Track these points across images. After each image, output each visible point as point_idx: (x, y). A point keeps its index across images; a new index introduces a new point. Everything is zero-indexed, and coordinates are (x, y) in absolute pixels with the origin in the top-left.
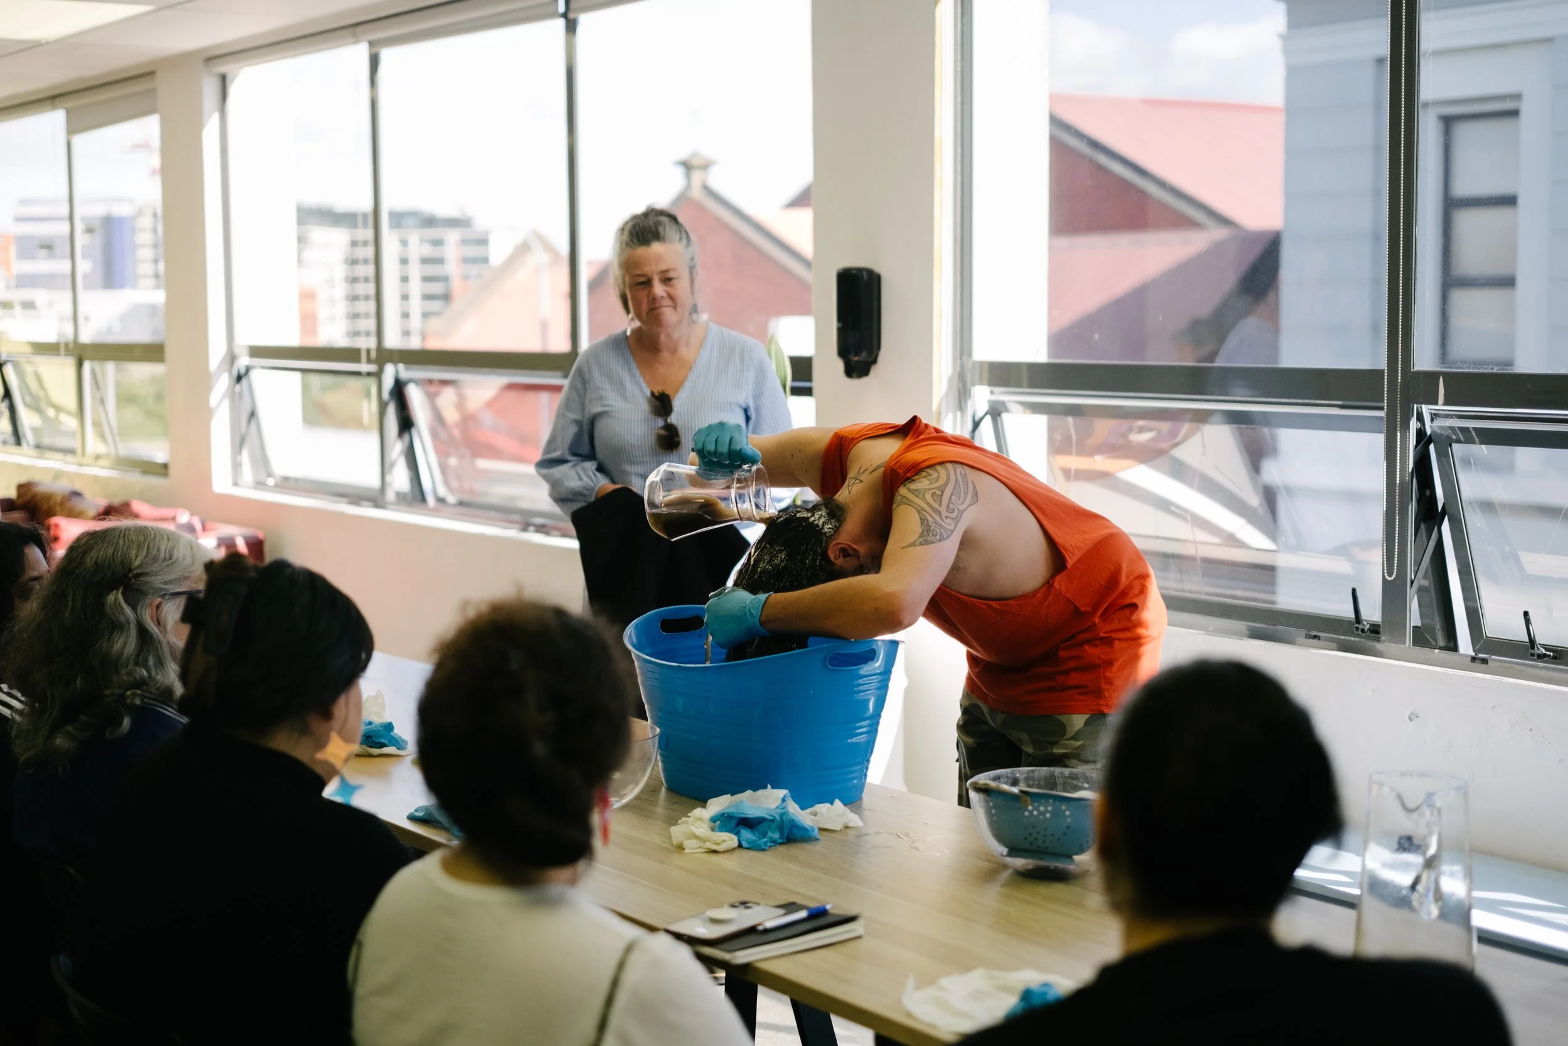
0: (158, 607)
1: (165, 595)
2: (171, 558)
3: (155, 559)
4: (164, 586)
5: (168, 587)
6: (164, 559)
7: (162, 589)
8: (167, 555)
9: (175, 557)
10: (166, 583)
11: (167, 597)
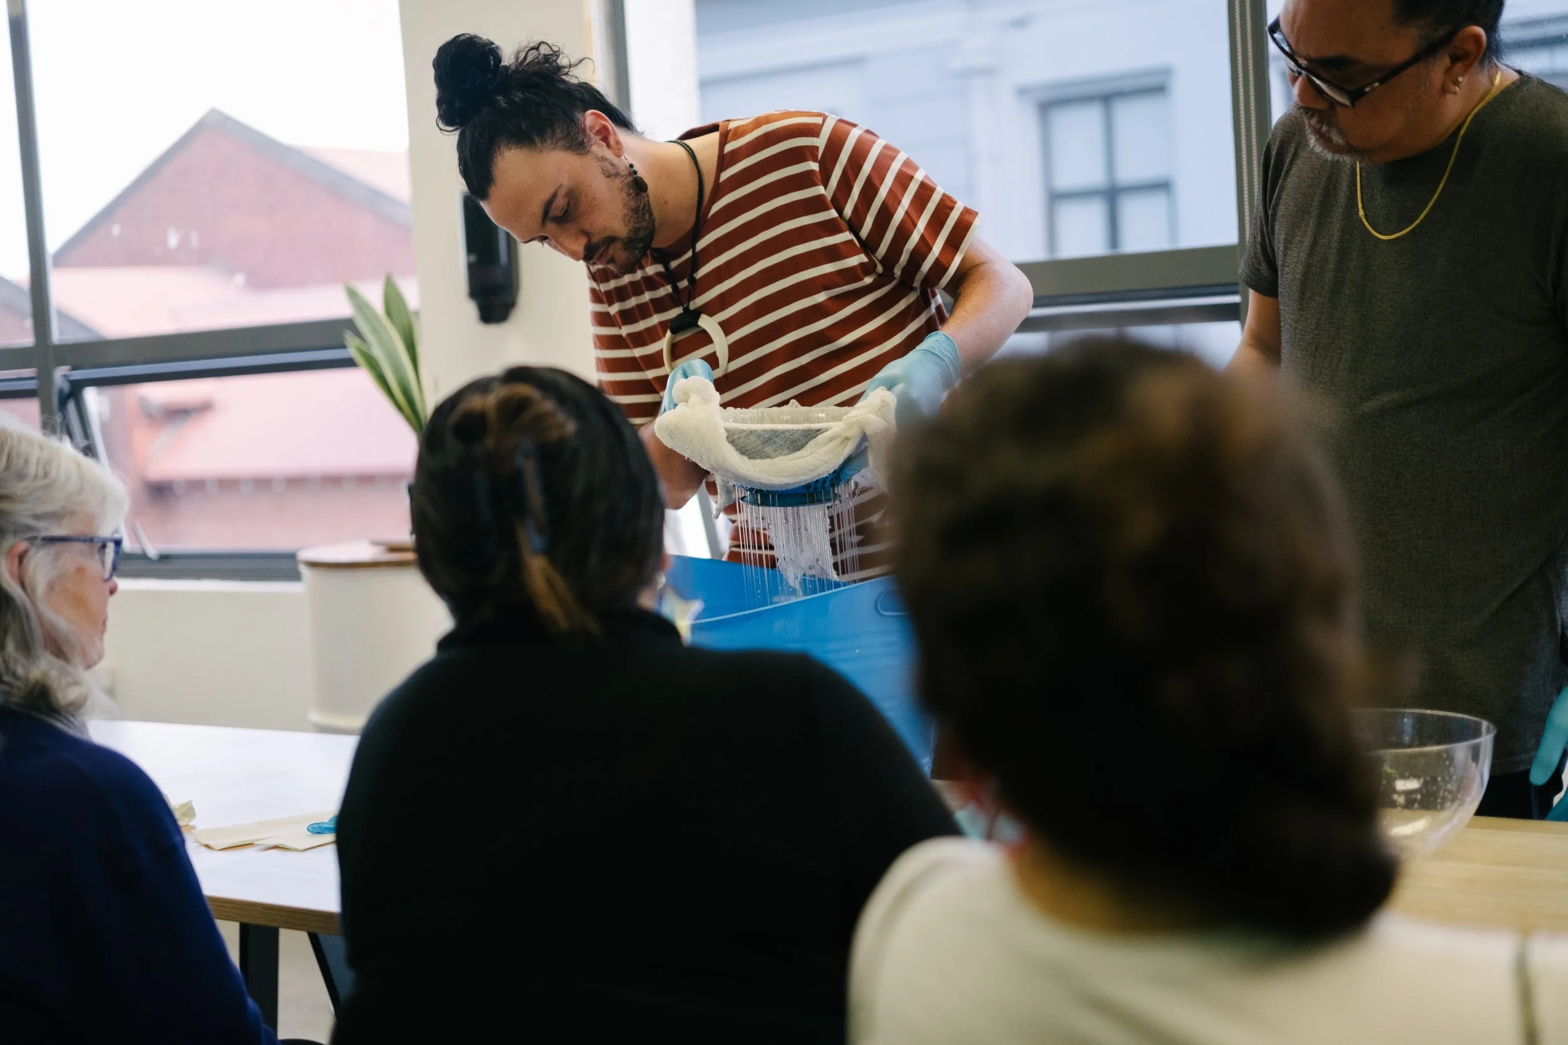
0: (22, 557)
1: (34, 538)
2: (46, 475)
3: (21, 476)
4: (32, 522)
5: (41, 524)
6: (36, 477)
7: (29, 528)
8: (41, 472)
9: (53, 475)
10: (37, 517)
11: (38, 542)
